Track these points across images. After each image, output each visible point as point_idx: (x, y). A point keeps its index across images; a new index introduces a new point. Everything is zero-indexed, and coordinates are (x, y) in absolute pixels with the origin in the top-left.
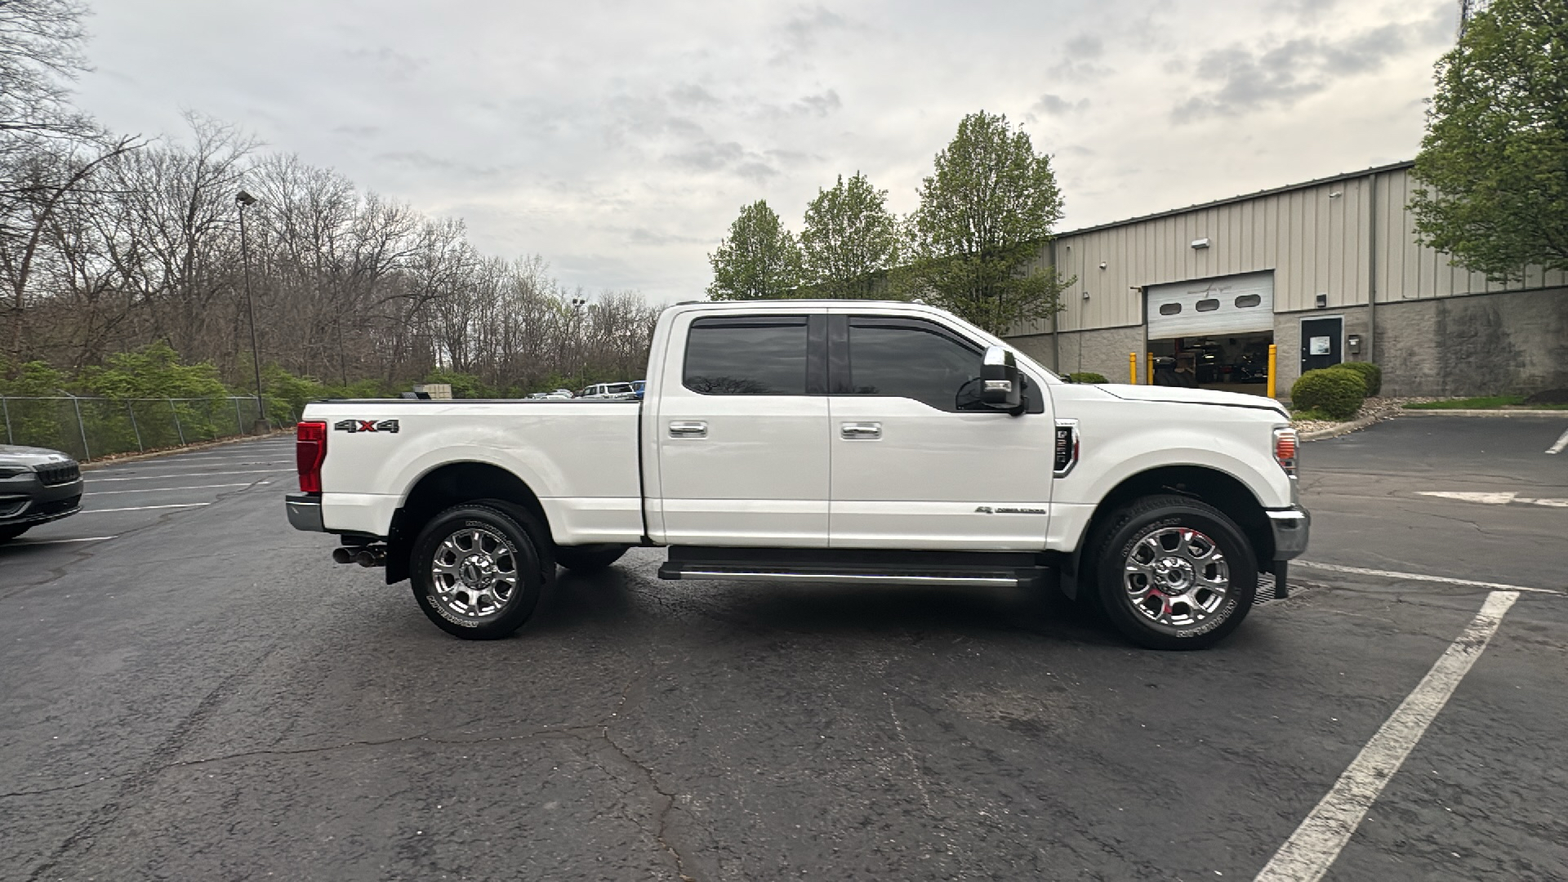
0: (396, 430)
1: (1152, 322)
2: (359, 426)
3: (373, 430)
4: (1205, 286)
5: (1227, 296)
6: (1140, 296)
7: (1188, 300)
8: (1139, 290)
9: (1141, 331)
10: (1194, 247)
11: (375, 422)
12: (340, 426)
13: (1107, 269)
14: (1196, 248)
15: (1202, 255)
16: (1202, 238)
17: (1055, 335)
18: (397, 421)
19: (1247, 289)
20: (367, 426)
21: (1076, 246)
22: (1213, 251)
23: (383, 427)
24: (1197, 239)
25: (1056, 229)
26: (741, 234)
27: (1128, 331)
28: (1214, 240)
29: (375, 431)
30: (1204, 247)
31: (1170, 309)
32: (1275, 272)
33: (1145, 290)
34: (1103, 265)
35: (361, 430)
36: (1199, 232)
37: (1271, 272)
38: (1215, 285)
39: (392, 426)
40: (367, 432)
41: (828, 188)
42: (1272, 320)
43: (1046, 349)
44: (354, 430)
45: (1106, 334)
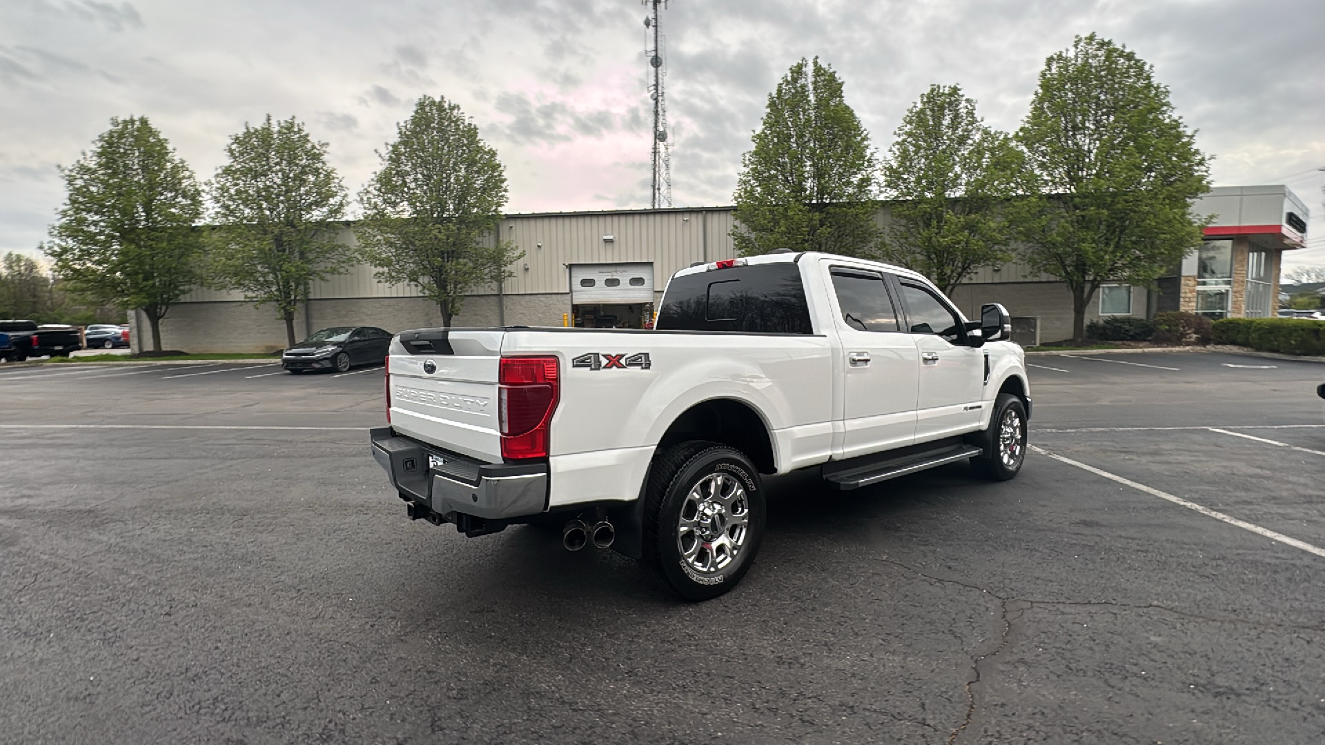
0: (648, 366)
1: (576, 291)
2: (604, 362)
3: (621, 366)
4: (613, 269)
5: (625, 277)
6: (567, 270)
7: (600, 277)
8: (567, 267)
9: (568, 297)
10: (604, 240)
11: (623, 356)
12: (581, 362)
13: (542, 248)
14: (606, 241)
15: (609, 246)
16: (609, 235)
17: (500, 296)
18: (647, 355)
19: (637, 273)
20: (614, 361)
21: (518, 226)
22: (616, 244)
23: (634, 361)
24: (606, 235)
25: (505, 210)
26: (111, 149)
27: (559, 296)
28: (617, 237)
29: (624, 367)
30: (611, 241)
31: (588, 283)
32: (654, 265)
33: (570, 267)
34: (540, 244)
35: (605, 367)
36: (609, 230)
37: (651, 264)
38: (619, 269)
39: (642, 361)
40: (614, 368)
41: (258, 124)
42: (652, 296)
43: (493, 308)
44: (598, 366)
45: (542, 298)
